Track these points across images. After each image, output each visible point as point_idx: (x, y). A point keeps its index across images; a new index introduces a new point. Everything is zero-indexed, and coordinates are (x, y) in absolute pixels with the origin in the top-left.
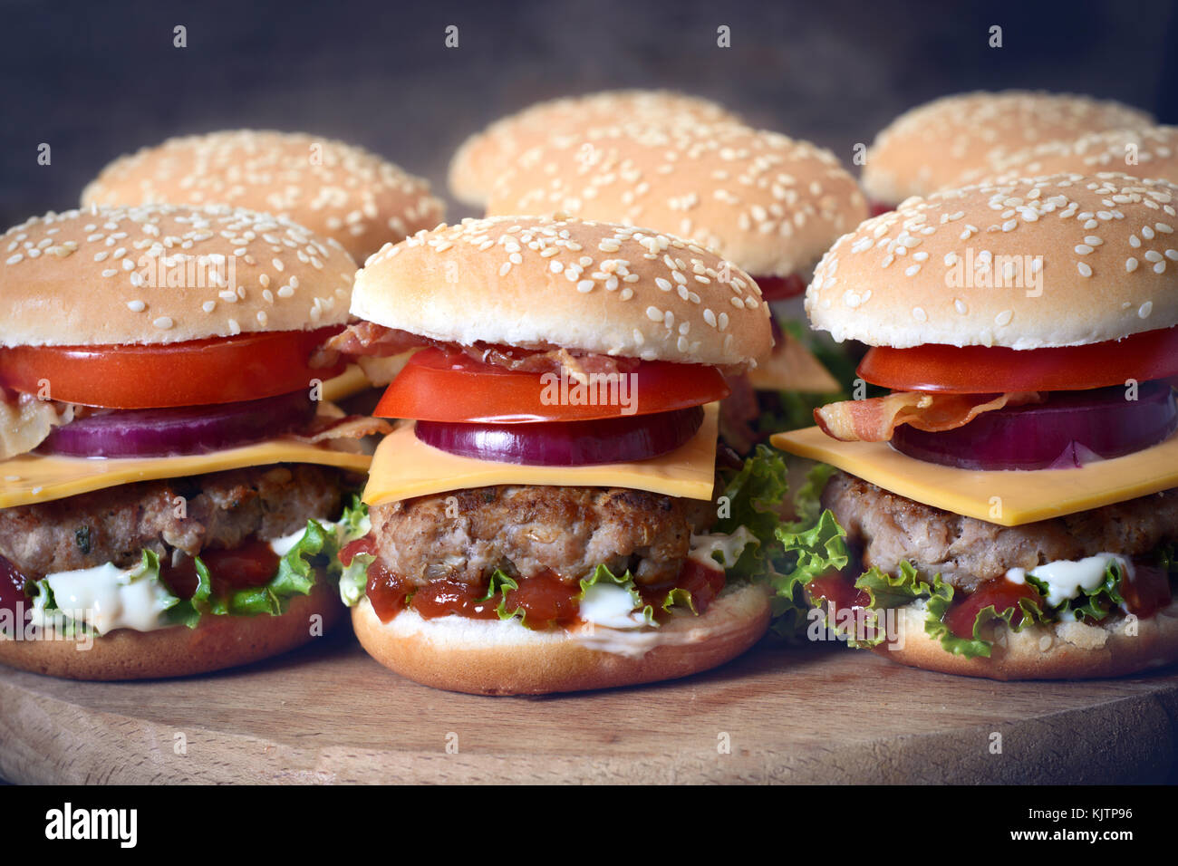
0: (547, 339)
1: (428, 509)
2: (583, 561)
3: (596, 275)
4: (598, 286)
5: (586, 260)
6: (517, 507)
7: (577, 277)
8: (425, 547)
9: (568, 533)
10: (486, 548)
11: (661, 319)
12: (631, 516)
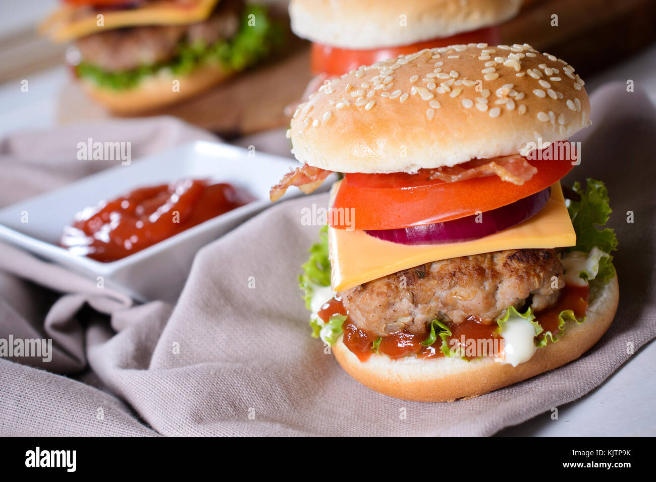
0: (476, 156)
1: (380, 287)
2: (496, 308)
3: (498, 102)
4: (502, 111)
5: (486, 93)
6: (442, 278)
7: (487, 107)
8: (383, 315)
9: (482, 290)
10: (426, 309)
11: (547, 120)
12: (524, 270)
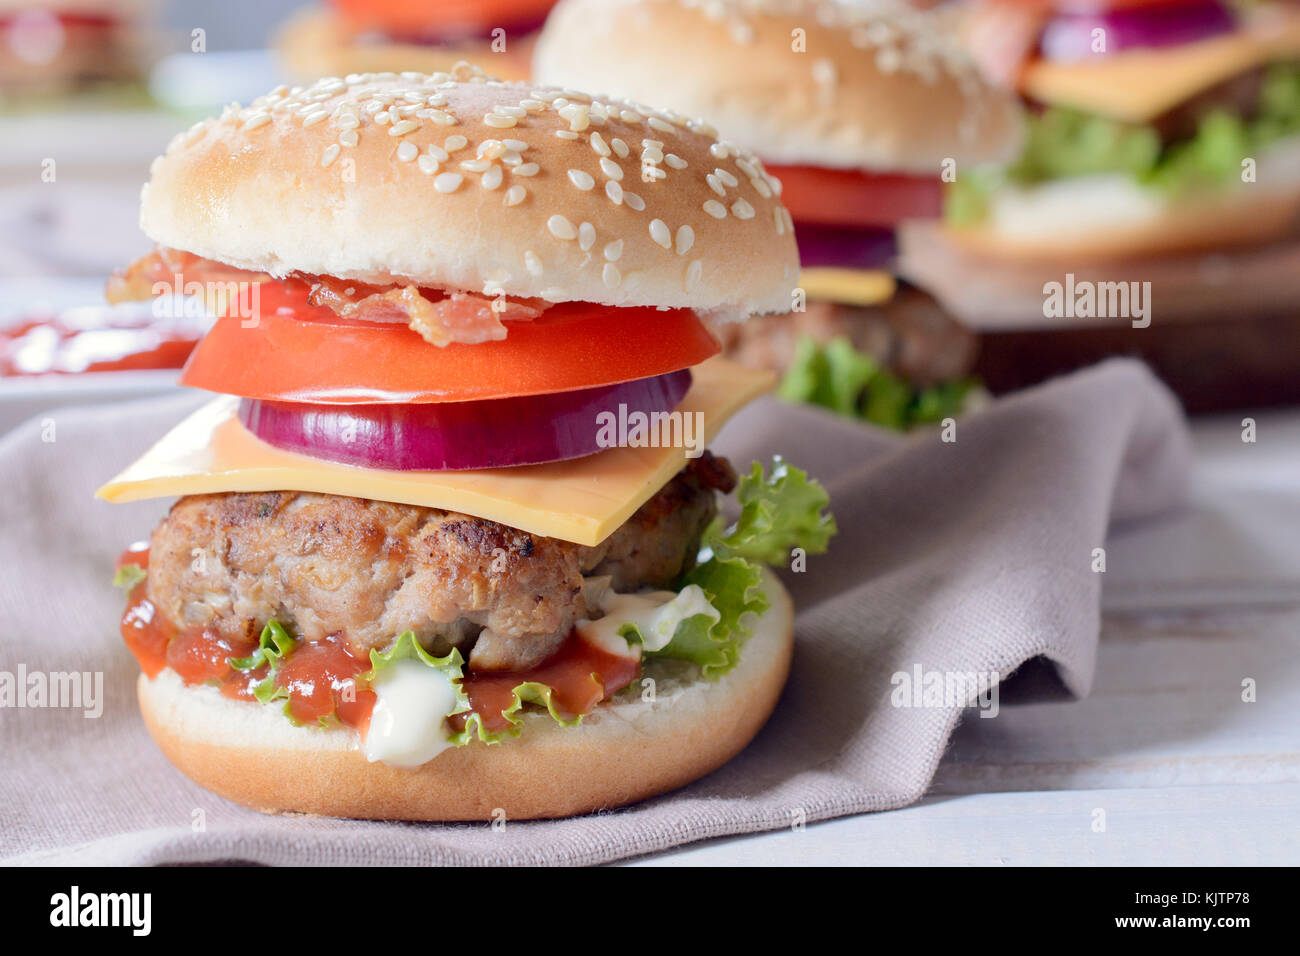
2: (380, 625)
3: (467, 165)
4: (466, 185)
5: (456, 142)
6: (298, 528)
7: (435, 167)
9: (361, 577)
10: (252, 585)
11: (572, 237)
12: (459, 560)
